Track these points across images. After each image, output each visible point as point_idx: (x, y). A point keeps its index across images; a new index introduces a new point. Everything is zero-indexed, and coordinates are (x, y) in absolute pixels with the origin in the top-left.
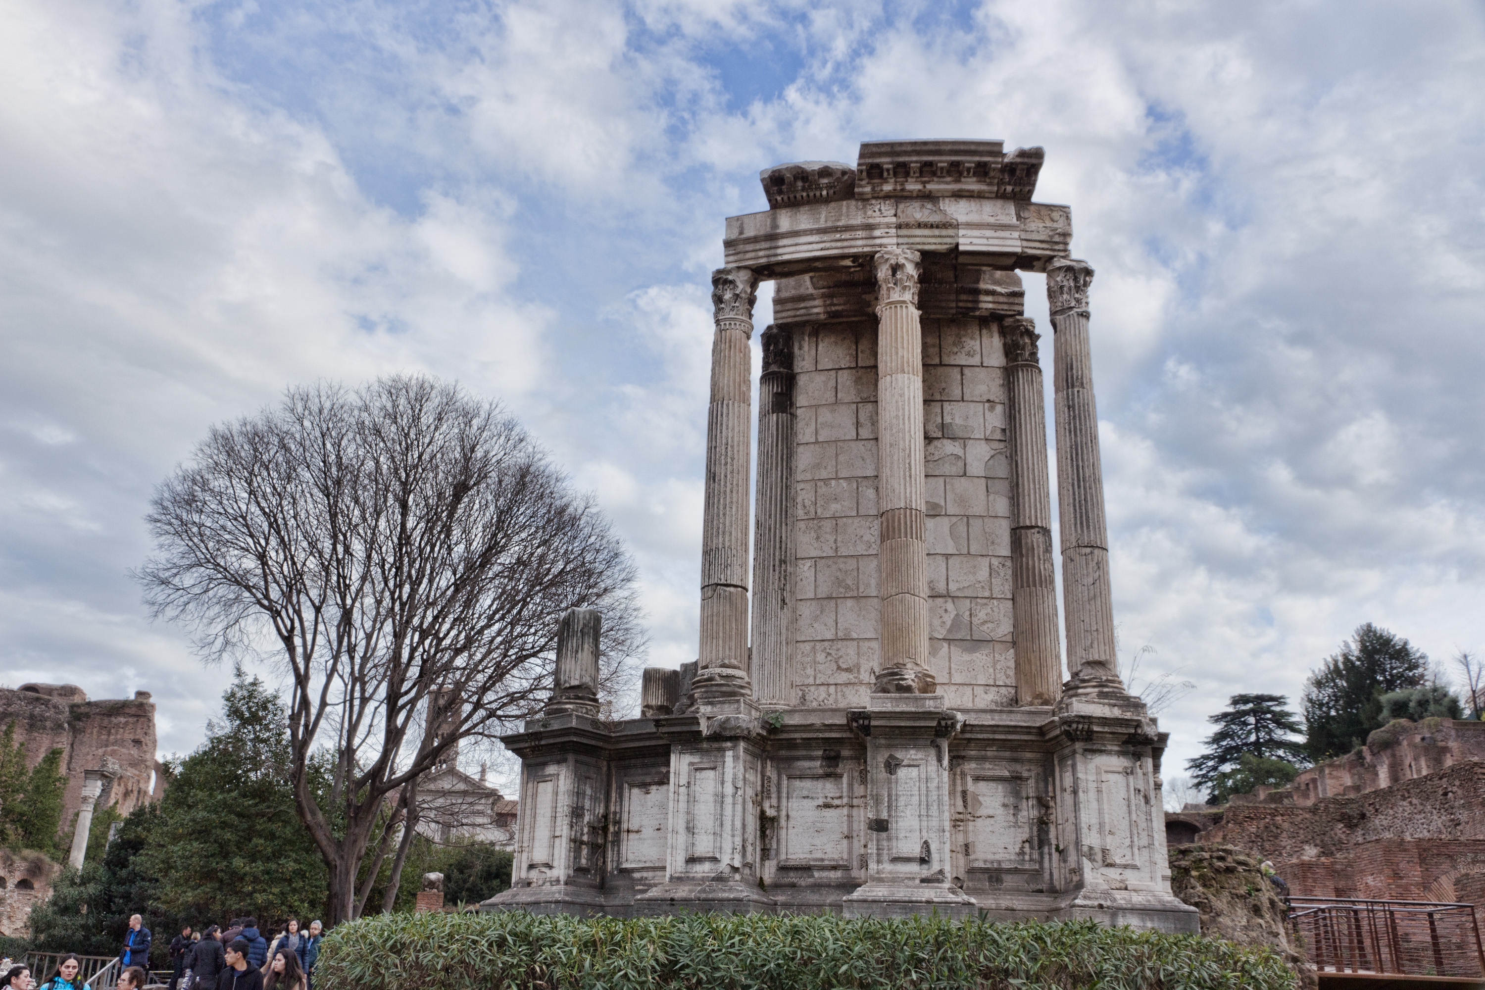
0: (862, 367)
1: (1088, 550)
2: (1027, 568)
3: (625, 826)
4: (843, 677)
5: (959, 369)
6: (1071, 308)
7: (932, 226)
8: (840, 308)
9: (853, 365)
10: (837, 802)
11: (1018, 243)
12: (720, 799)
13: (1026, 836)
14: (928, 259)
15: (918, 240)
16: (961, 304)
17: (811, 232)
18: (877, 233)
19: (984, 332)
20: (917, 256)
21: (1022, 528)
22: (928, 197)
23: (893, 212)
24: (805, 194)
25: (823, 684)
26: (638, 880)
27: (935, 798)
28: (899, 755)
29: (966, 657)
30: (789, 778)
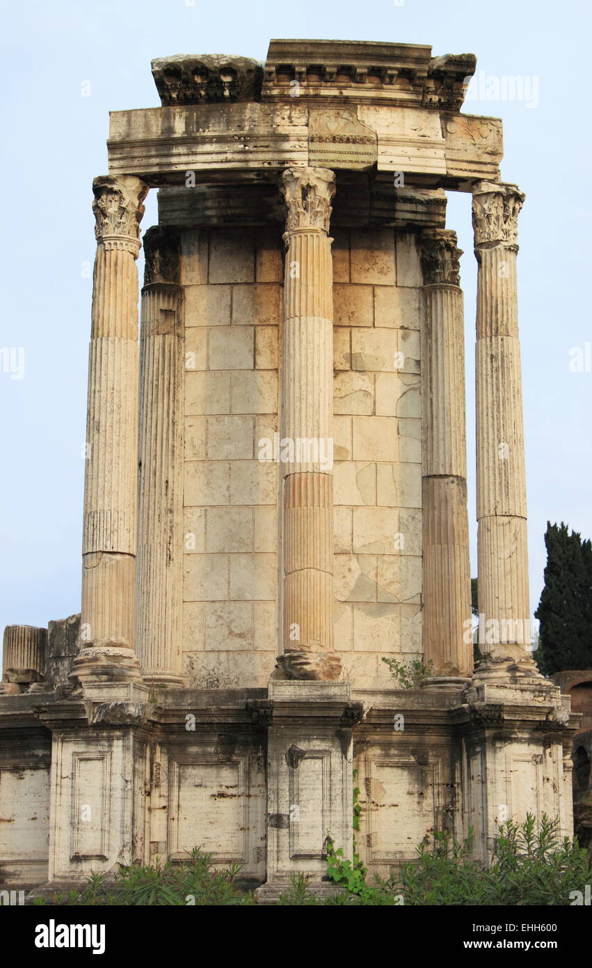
1: (506, 519)
2: (440, 522)
4: (236, 643)
5: (370, 289)
6: (498, 242)
7: (348, 141)
8: (237, 212)
9: (251, 280)
10: (231, 791)
11: (443, 163)
12: (107, 793)
13: (430, 825)
15: (332, 156)
16: (375, 213)
17: (212, 139)
18: (287, 146)
19: (400, 244)
20: (331, 176)
21: (435, 476)
22: (345, 103)
23: (304, 120)
24: (203, 92)
25: (213, 651)
27: (339, 792)
28: (302, 746)
29: (371, 621)
30: (180, 765)
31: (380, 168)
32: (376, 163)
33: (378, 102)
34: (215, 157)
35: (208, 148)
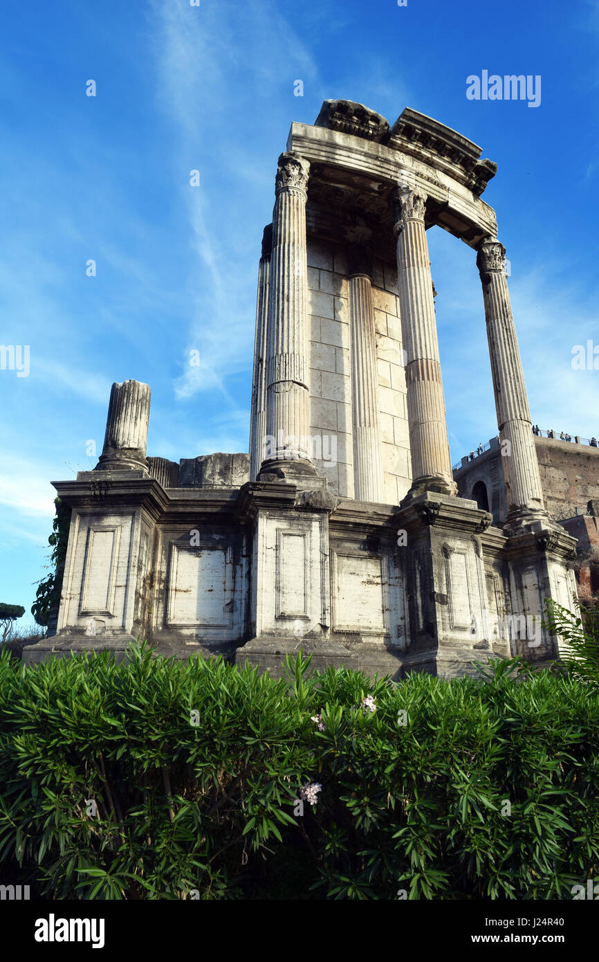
0: (336, 273)
3: (173, 585)
7: (435, 184)
10: (376, 580)
11: (477, 218)
12: (306, 562)
14: (431, 202)
17: (361, 153)
18: (403, 172)
20: (425, 198)
23: (412, 163)
24: (357, 127)
26: (187, 636)
28: (451, 543)
30: (339, 555)
31: (450, 205)
32: (448, 202)
33: (447, 172)
34: (362, 163)
35: (356, 156)
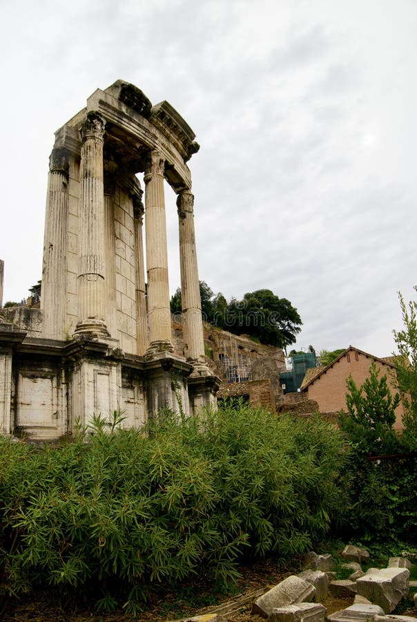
3: (20, 400)
5: (124, 212)
10: (133, 400)
12: (110, 392)
14: (167, 165)
15: (166, 154)
20: (165, 161)
21: (140, 291)
22: (169, 138)
24: (135, 104)
26: (30, 433)
29: (126, 341)
31: (175, 167)
32: (174, 165)
33: (175, 145)
34: (135, 130)
35: (134, 125)
